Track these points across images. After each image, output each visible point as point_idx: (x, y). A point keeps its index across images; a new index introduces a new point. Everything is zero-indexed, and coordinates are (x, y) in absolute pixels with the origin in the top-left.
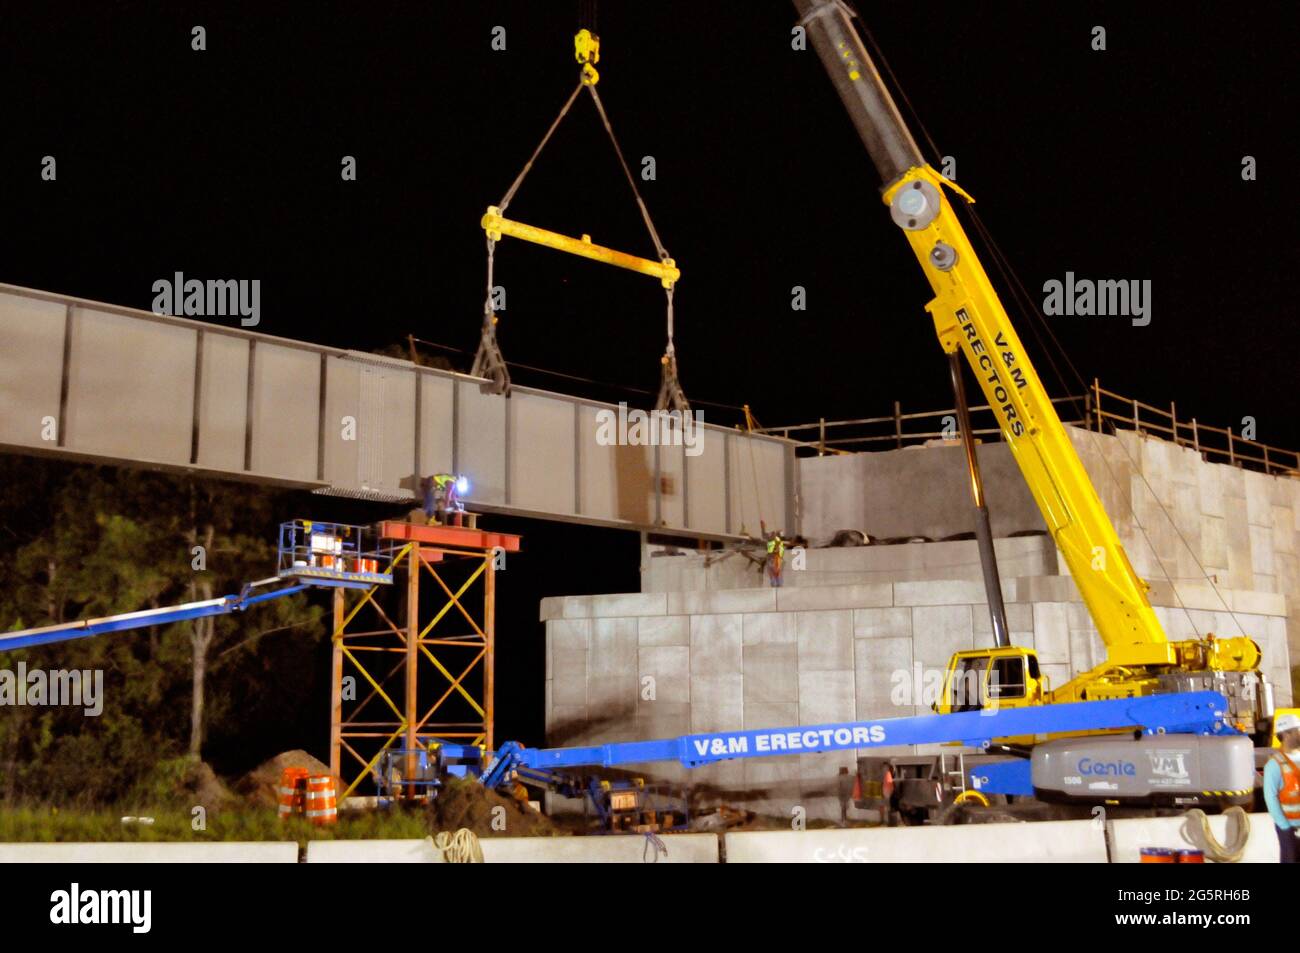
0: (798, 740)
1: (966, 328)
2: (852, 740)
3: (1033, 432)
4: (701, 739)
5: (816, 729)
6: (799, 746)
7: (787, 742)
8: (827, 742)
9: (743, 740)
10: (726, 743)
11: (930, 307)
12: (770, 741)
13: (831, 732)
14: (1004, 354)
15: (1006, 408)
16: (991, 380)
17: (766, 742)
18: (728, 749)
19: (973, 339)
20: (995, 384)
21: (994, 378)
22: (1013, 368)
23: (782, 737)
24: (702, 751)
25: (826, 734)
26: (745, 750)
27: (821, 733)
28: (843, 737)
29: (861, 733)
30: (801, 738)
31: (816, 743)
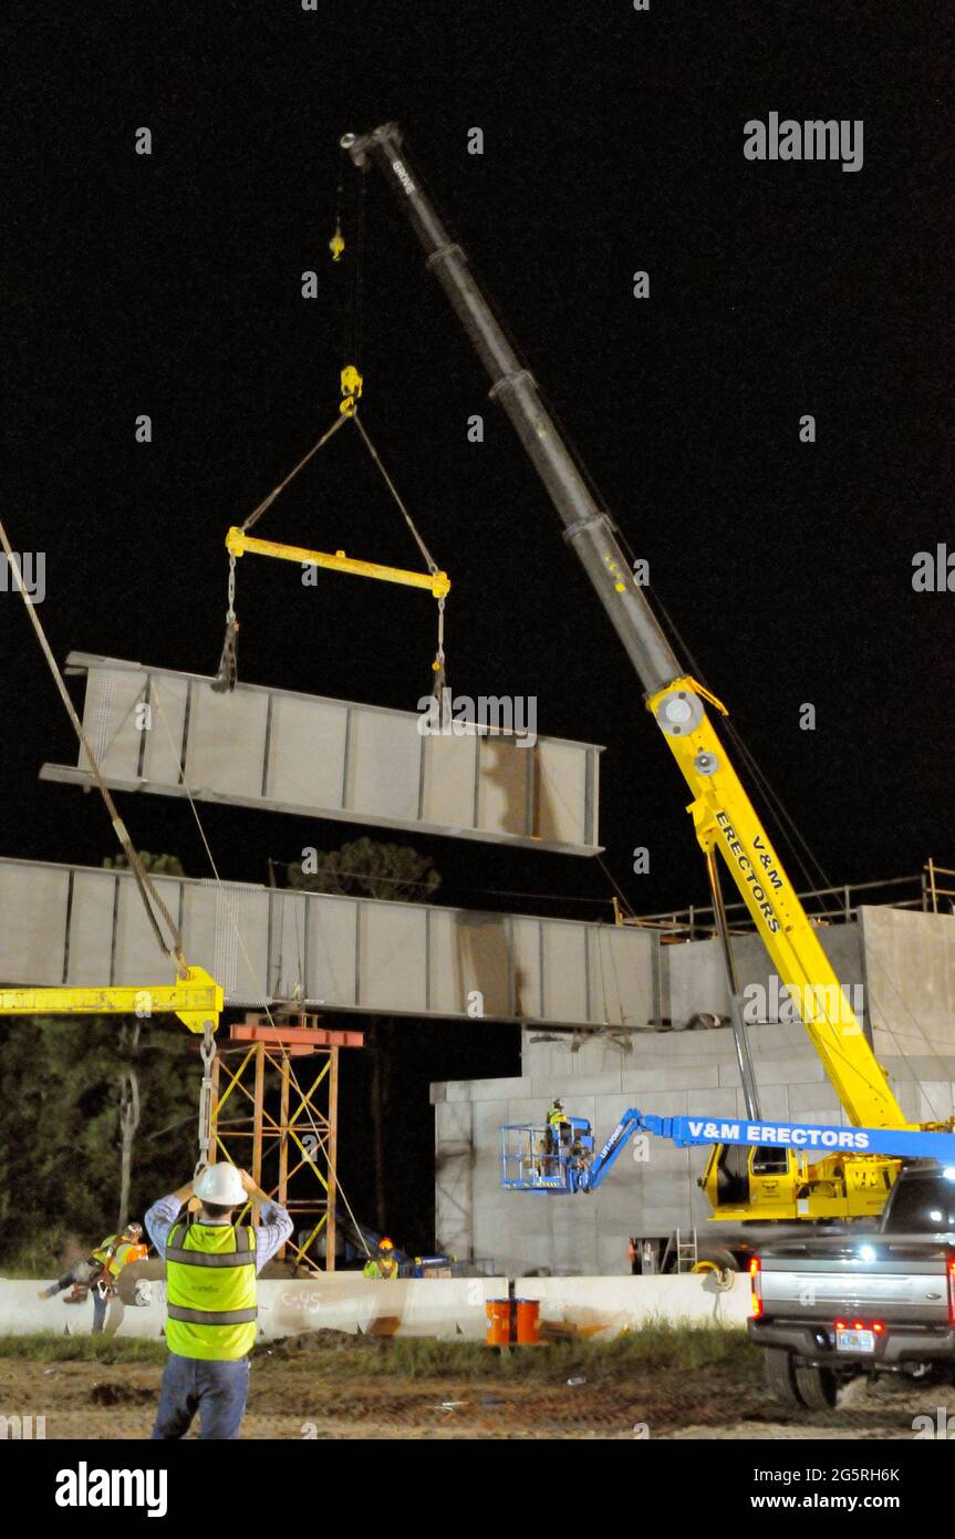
0: (787, 1135)
1: (726, 830)
2: (838, 1143)
3: (788, 929)
4: (696, 1120)
5: (806, 1128)
6: (788, 1141)
7: (776, 1136)
8: (814, 1142)
9: (736, 1128)
10: (719, 1128)
11: (689, 809)
12: (761, 1132)
13: (819, 1132)
14: (762, 856)
15: (763, 907)
16: (749, 879)
17: (757, 1133)
18: (720, 1135)
19: (733, 841)
20: (753, 883)
21: (753, 877)
22: (770, 870)
23: (773, 1130)
24: (695, 1132)
25: (814, 1134)
26: (736, 1137)
27: (810, 1132)
28: (830, 1138)
29: (846, 1137)
30: (790, 1134)
31: (803, 1141)
